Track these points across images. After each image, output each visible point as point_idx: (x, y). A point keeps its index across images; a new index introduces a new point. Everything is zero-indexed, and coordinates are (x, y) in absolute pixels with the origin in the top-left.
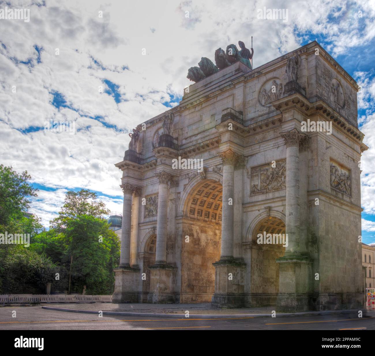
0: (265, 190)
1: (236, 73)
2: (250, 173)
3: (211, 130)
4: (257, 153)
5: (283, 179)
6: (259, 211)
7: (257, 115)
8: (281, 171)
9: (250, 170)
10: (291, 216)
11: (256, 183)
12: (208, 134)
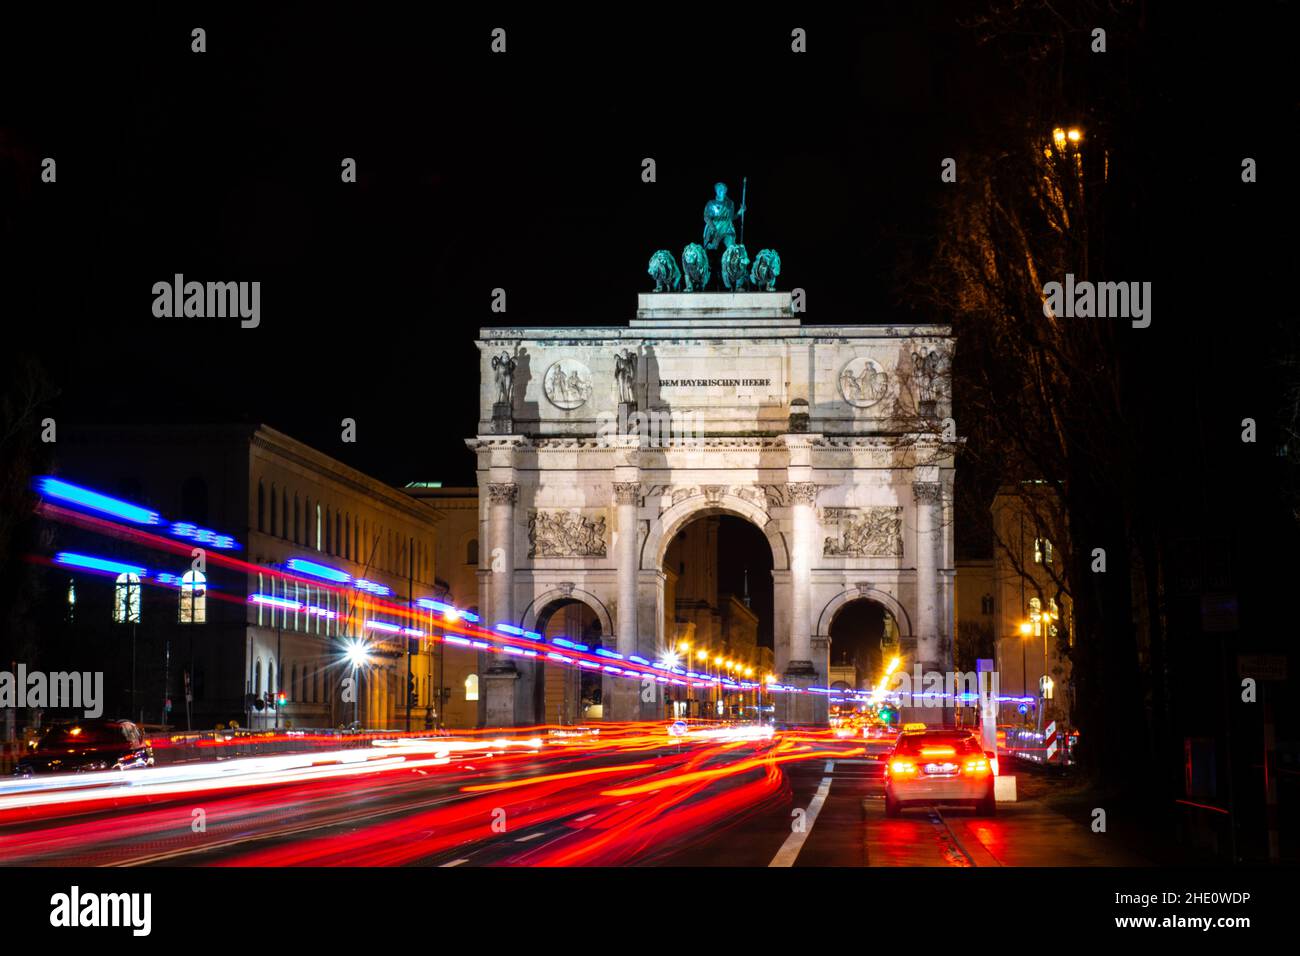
0: (855, 552)
1: (784, 316)
2: (822, 518)
3: (726, 410)
4: (838, 485)
5: (889, 539)
6: (843, 585)
7: (836, 416)
8: (885, 526)
9: (822, 511)
10: (931, 611)
11: (834, 536)
12: (718, 416)
